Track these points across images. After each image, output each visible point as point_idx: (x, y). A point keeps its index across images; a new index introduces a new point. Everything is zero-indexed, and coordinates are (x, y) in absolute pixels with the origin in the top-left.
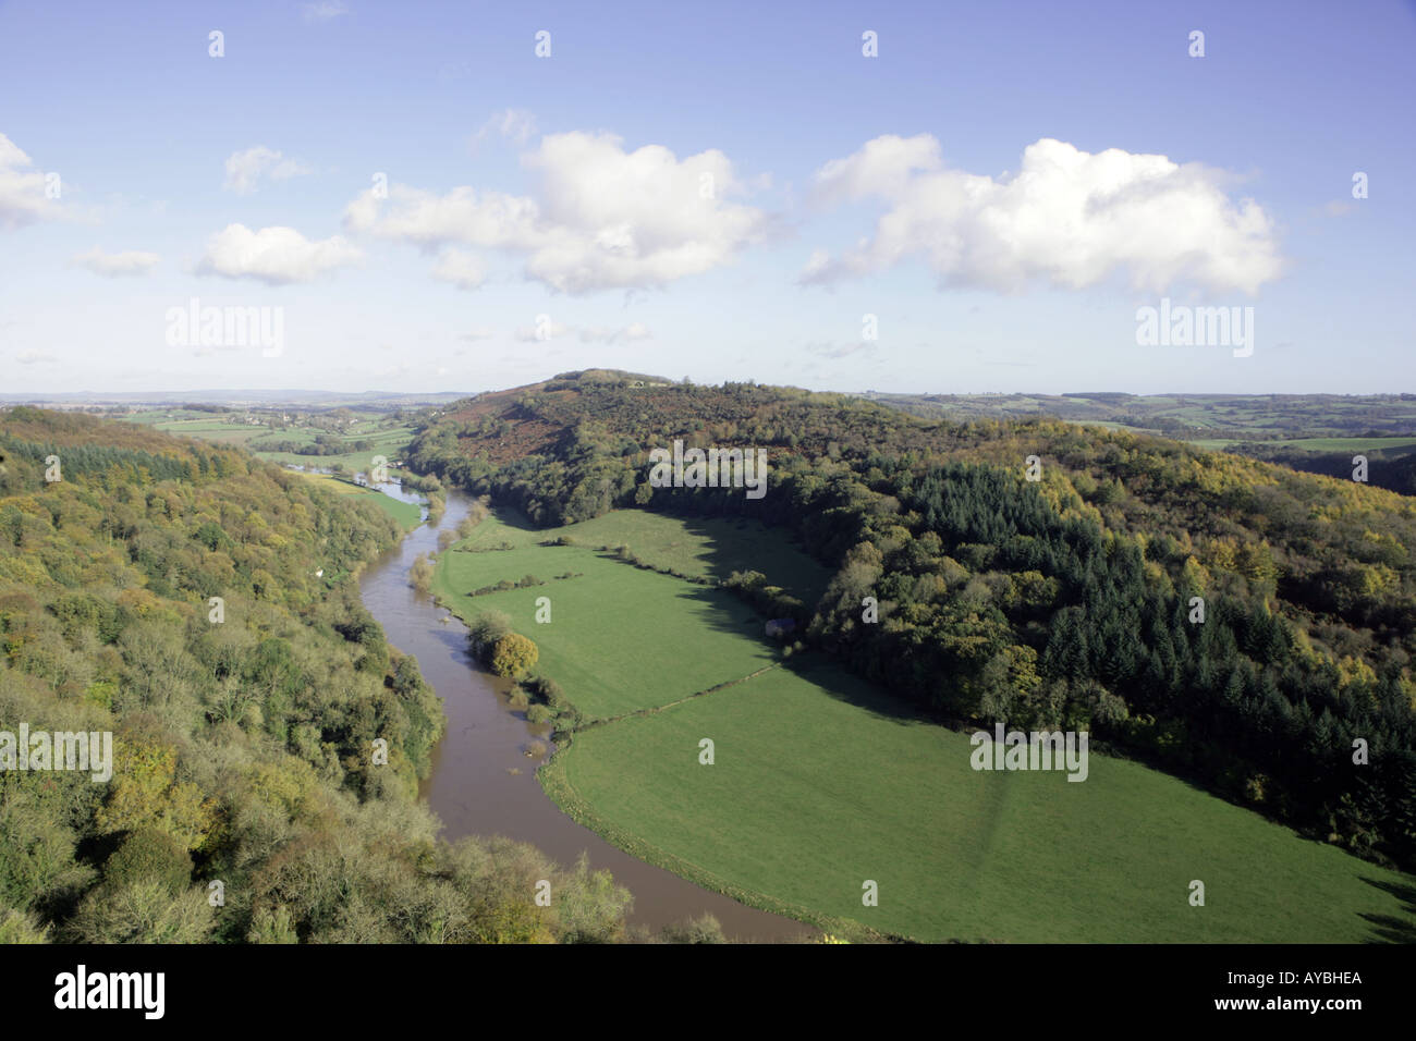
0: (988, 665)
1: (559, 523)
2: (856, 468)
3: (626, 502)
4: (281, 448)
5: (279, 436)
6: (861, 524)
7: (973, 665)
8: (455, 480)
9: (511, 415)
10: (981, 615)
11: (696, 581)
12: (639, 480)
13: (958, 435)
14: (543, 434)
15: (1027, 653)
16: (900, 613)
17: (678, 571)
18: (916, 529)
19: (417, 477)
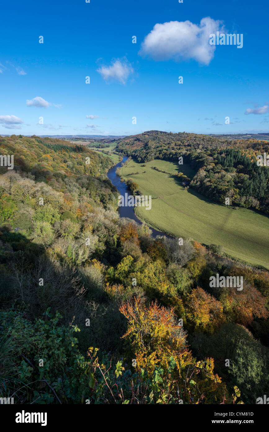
0: (228, 193)
1: (144, 162)
2: (205, 151)
3: (158, 158)
4: (93, 147)
5: (92, 144)
6: (204, 162)
7: (224, 192)
8: (125, 154)
9: (136, 140)
10: (228, 182)
11: (170, 174)
12: (160, 154)
13: (229, 143)
14: (142, 144)
15: (237, 190)
16: (210, 181)
17: (166, 172)
18: (216, 164)
19: (117, 153)
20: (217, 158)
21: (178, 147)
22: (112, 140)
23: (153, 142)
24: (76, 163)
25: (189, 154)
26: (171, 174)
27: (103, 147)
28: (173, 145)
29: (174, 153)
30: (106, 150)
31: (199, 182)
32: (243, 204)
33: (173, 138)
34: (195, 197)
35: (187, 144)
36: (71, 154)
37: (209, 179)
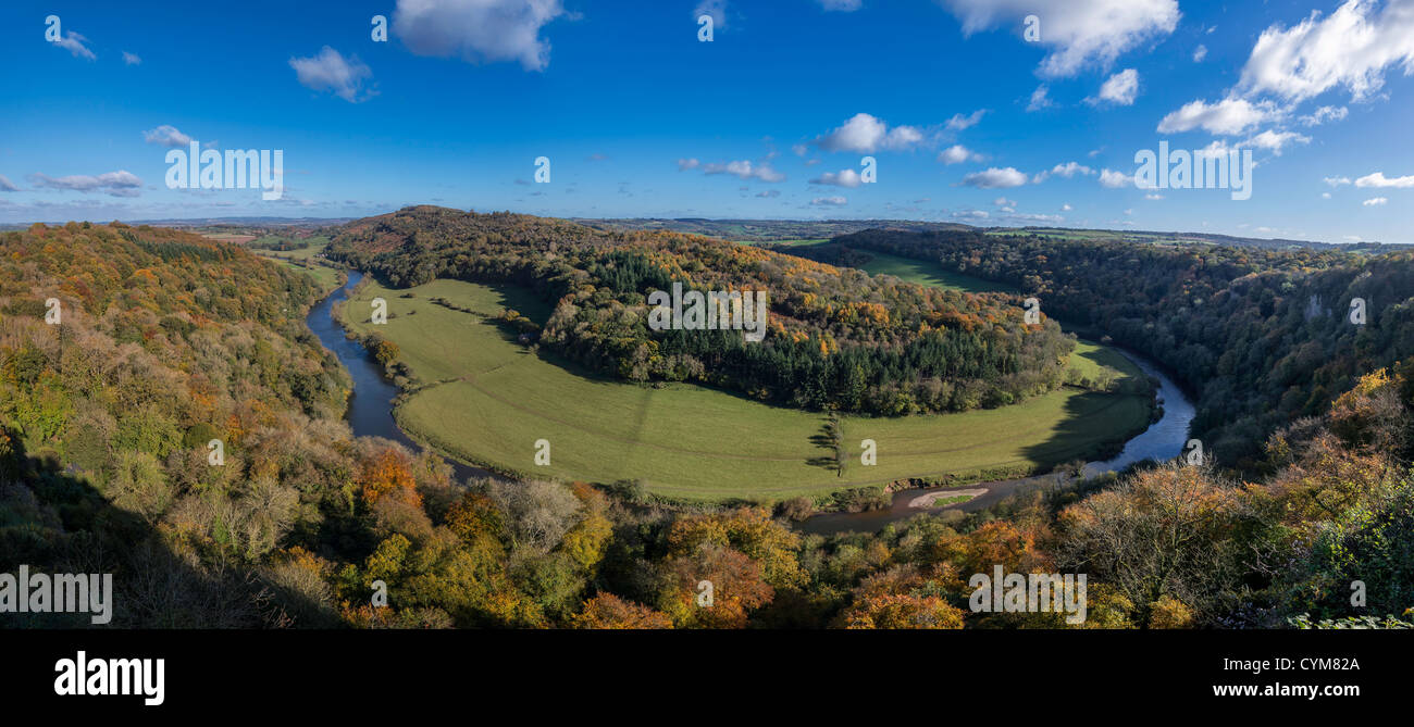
0: (636, 352)
1: (409, 287)
2: (566, 256)
3: (445, 275)
4: (263, 247)
5: (260, 241)
6: (569, 284)
7: (627, 352)
8: (352, 264)
9: (379, 230)
10: (632, 328)
11: (482, 315)
12: (449, 264)
13: (619, 239)
14: (398, 240)
15: (656, 344)
16: (589, 328)
17: (472, 310)
18: (598, 286)
19: (332, 262)
20: (598, 273)
21: (498, 247)
22: (317, 229)
23: (429, 235)
24: (217, 290)
25: (529, 265)
26: (487, 316)
27: (289, 249)
28: (482, 242)
29: (488, 262)
30: (299, 254)
31: (563, 333)
32: (671, 373)
33: (480, 224)
34: (561, 370)
35: (518, 240)
36: (205, 267)
37: (587, 324)
